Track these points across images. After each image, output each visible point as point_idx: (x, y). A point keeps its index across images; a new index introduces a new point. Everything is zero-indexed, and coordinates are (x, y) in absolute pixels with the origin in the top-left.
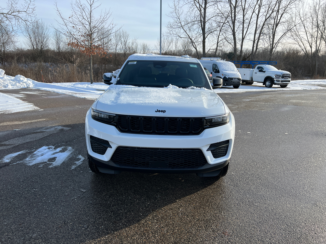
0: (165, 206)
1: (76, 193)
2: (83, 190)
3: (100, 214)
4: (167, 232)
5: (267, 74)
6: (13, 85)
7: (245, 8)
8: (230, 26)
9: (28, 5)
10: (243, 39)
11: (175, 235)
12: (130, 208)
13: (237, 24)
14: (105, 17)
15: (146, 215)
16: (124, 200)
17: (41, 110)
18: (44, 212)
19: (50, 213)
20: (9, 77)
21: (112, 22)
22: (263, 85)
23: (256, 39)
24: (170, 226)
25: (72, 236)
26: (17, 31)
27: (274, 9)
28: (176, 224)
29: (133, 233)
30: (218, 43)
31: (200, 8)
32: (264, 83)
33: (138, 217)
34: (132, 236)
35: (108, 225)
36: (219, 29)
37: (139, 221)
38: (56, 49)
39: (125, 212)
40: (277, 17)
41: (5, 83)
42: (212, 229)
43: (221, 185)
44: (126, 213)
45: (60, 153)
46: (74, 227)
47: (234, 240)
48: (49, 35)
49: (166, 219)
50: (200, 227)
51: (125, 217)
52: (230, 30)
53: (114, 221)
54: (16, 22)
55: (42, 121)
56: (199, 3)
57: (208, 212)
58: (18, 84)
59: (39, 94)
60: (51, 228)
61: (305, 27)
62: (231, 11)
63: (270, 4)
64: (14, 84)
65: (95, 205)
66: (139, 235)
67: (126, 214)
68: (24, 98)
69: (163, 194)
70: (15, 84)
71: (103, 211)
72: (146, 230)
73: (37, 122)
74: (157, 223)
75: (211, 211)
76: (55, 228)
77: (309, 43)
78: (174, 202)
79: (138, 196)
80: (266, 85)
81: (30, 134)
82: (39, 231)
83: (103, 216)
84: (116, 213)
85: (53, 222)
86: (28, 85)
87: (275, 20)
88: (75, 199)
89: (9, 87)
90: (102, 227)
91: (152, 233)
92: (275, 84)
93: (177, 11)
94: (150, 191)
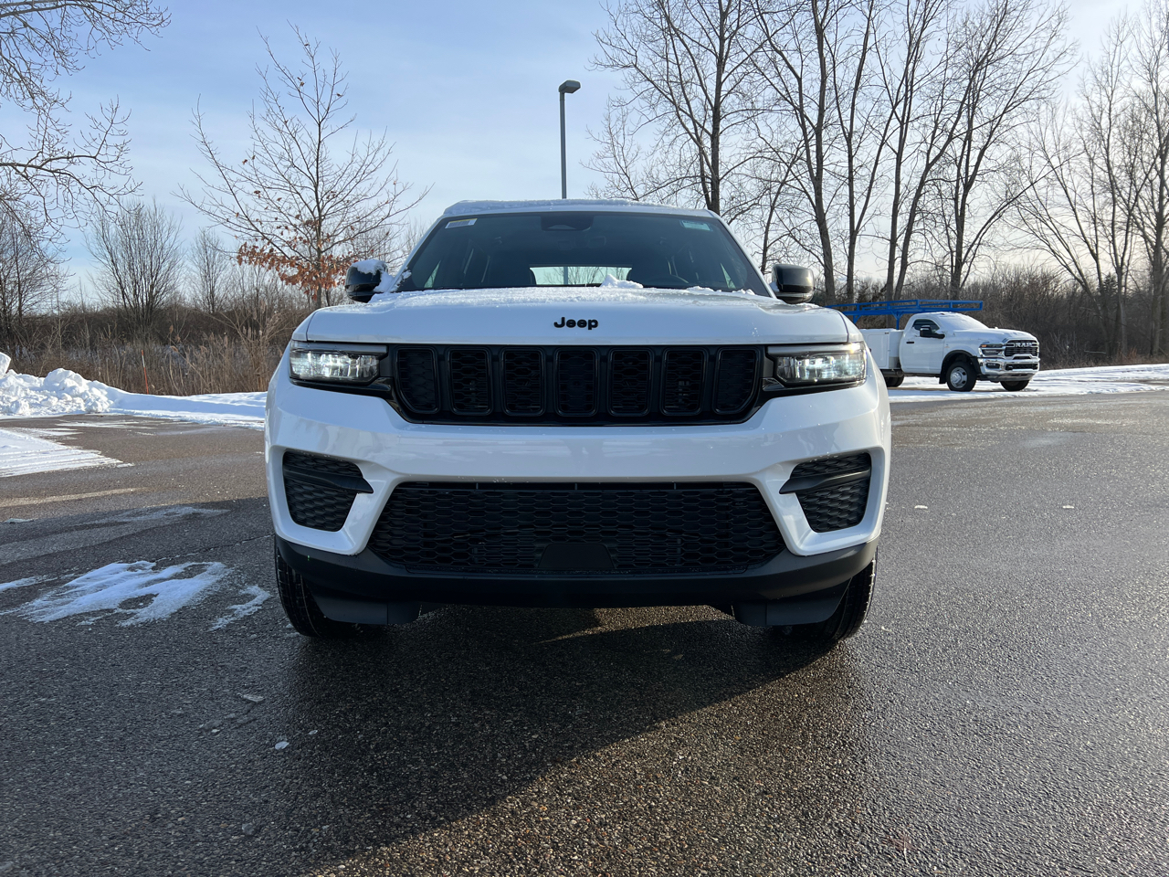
0: (607, 745)
1: (221, 708)
2: (249, 698)
3: (320, 779)
4: (626, 841)
5: (950, 345)
6: (36, 404)
7: (854, 130)
8: (805, 192)
9: (103, 135)
10: (854, 233)
11: (662, 852)
12: (454, 756)
13: (829, 183)
14: (370, 158)
15: (524, 779)
16: (429, 727)
17: (125, 465)
18: (70, 778)
19: (94, 782)
20: (25, 380)
21: (394, 174)
22: (940, 383)
23: (898, 231)
24: (636, 820)
25: (180, 867)
26: (60, 222)
27: (954, 128)
28: (663, 811)
29: (468, 848)
30: (765, 249)
31: (696, 134)
32: (944, 377)
33: (490, 787)
34: (463, 863)
35: (350, 821)
36: (765, 201)
37: (492, 801)
38: (201, 297)
39: (432, 770)
40: (965, 157)
41: (8, 398)
42: (832, 828)
43: (842, 666)
44: (436, 773)
45: (173, 580)
46: (192, 830)
47: (947, 866)
48: (180, 251)
49: (617, 793)
50: (778, 820)
51: (430, 787)
52: (806, 206)
53: (378, 806)
54: (60, 192)
55: (120, 495)
56: (691, 116)
57: (800, 761)
58: (54, 401)
59: (125, 427)
60: (86, 838)
61: (1069, 191)
62: (807, 141)
63: (939, 114)
64: (40, 399)
65: (298, 748)
66: (493, 858)
67: (433, 777)
68: (69, 438)
69: (596, 702)
70: (44, 400)
71: (333, 769)
72: (526, 837)
73: (103, 497)
74: (578, 808)
75: (817, 758)
76: (104, 838)
77: (1086, 242)
78: (648, 731)
79: (488, 712)
80: (950, 385)
81: (66, 531)
82: (29, 852)
83: (330, 786)
84: (390, 774)
85: (102, 816)
86: (90, 404)
87: (959, 166)
88: (214, 728)
89: (20, 411)
90: (321, 829)
91: (556, 848)
92: (985, 378)
93: (618, 149)
94: (542, 693)
